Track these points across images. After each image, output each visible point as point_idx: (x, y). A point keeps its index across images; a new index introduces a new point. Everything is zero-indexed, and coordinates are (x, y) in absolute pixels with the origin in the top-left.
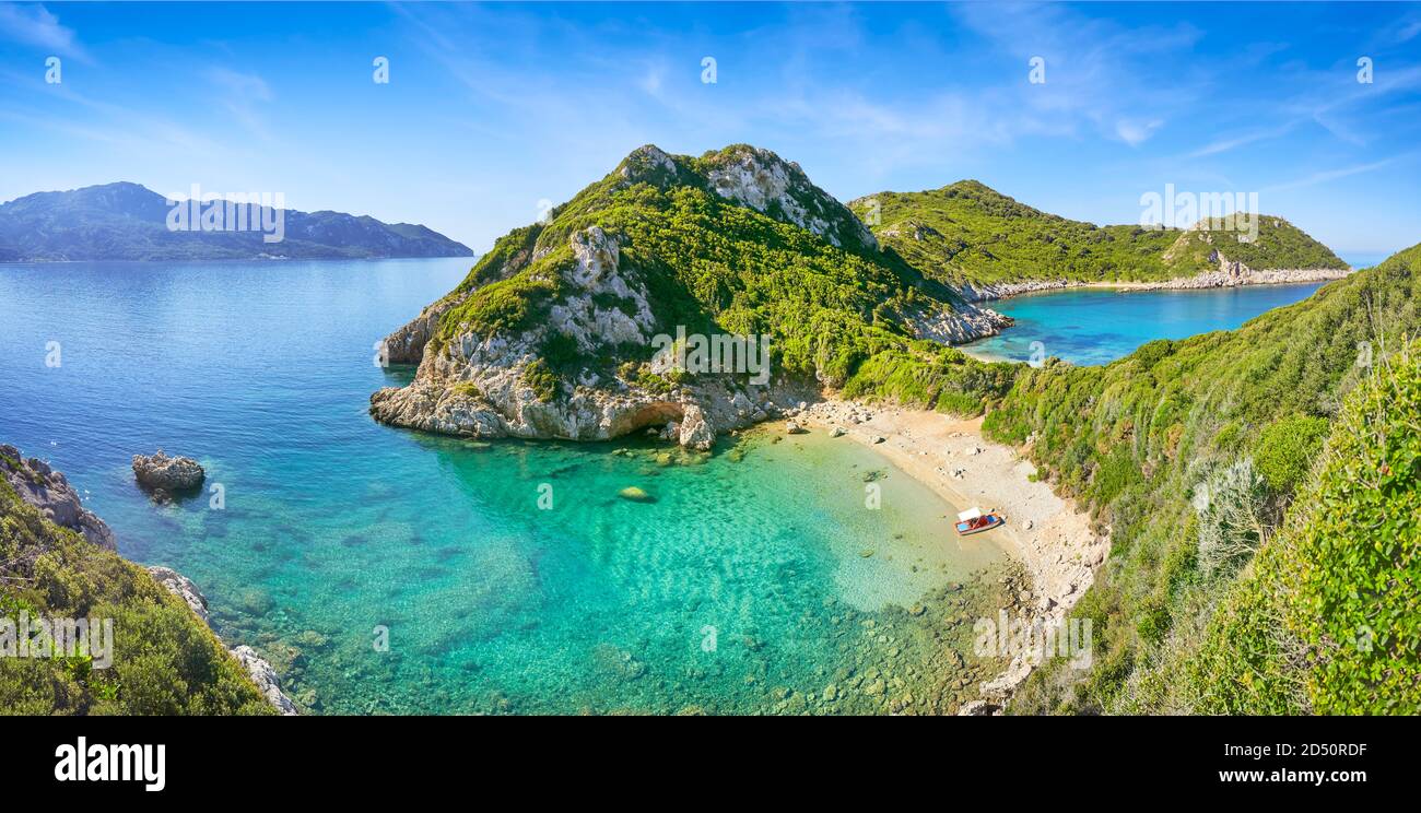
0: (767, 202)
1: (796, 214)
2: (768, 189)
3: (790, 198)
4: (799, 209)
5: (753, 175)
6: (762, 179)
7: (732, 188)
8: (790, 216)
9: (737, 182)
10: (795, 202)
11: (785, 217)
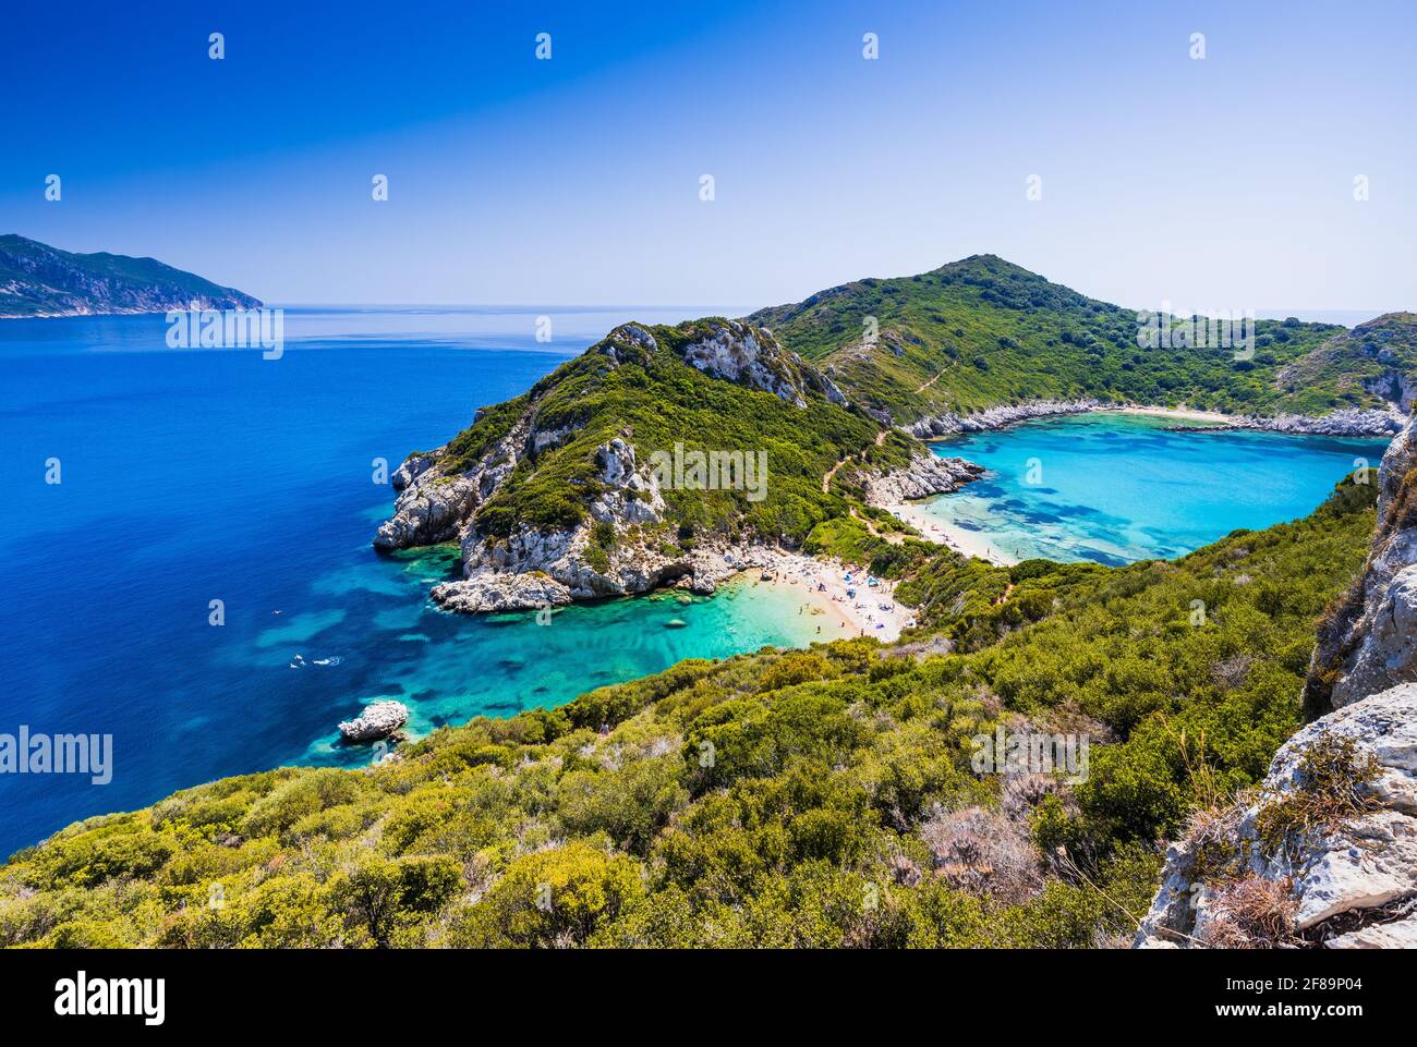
0: (739, 371)
1: (765, 380)
2: (740, 358)
3: (760, 366)
4: (768, 376)
5: (726, 348)
6: (735, 350)
7: (707, 359)
8: (760, 382)
9: (713, 354)
10: (765, 370)
11: (755, 382)
